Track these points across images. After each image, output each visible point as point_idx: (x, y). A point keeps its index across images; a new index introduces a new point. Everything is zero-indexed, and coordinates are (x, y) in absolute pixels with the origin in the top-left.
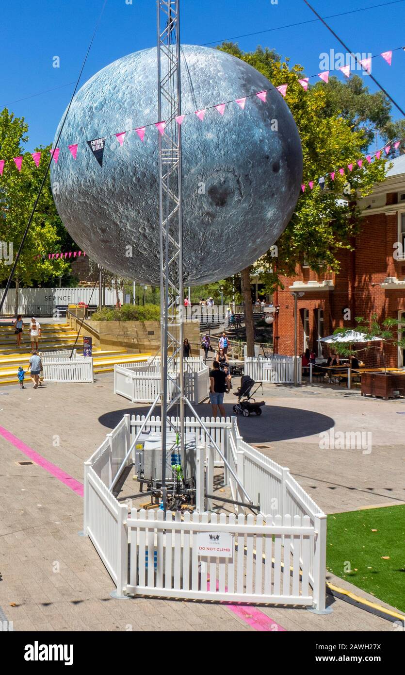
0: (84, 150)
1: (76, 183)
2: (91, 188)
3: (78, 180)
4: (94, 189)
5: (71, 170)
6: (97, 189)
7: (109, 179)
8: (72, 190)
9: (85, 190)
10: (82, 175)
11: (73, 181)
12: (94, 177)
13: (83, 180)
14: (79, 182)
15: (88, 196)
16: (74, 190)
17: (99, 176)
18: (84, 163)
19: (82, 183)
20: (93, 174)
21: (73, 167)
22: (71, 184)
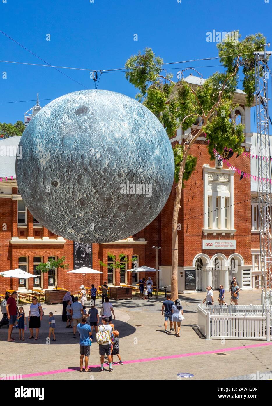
0: (162, 157)
1: (155, 175)
2: (162, 181)
3: (157, 174)
4: (163, 182)
5: (154, 165)
6: (164, 183)
7: (169, 179)
8: (151, 178)
9: (159, 182)
10: (160, 171)
11: (153, 173)
12: (165, 175)
13: (160, 174)
14: (157, 175)
15: (159, 185)
16: (152, 178)
17: (167, 176)
18: (162, 165)
19: (159, 176)
20: (165, 173)
21: (155, 164)
22: (151, 174)
